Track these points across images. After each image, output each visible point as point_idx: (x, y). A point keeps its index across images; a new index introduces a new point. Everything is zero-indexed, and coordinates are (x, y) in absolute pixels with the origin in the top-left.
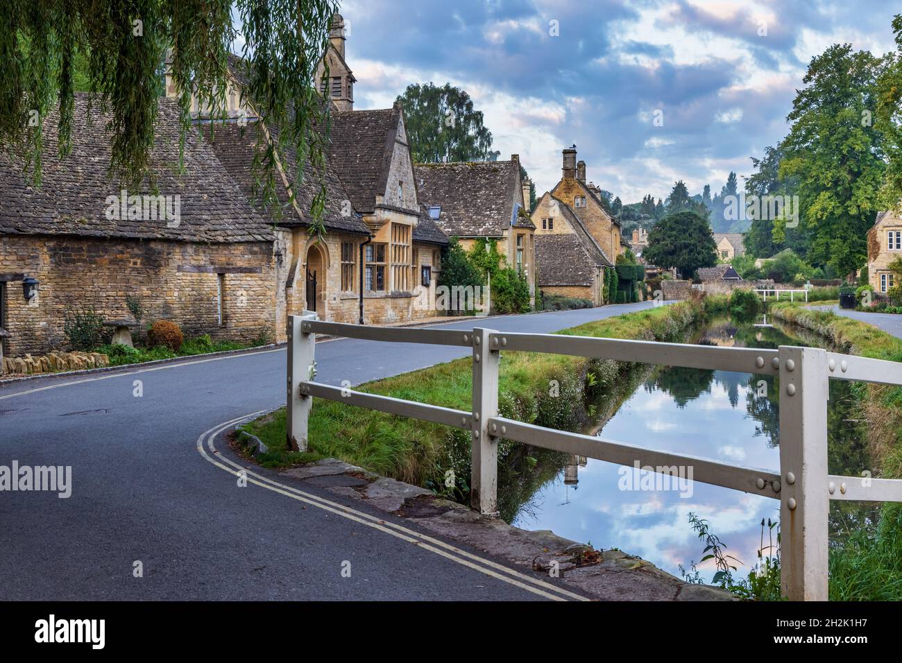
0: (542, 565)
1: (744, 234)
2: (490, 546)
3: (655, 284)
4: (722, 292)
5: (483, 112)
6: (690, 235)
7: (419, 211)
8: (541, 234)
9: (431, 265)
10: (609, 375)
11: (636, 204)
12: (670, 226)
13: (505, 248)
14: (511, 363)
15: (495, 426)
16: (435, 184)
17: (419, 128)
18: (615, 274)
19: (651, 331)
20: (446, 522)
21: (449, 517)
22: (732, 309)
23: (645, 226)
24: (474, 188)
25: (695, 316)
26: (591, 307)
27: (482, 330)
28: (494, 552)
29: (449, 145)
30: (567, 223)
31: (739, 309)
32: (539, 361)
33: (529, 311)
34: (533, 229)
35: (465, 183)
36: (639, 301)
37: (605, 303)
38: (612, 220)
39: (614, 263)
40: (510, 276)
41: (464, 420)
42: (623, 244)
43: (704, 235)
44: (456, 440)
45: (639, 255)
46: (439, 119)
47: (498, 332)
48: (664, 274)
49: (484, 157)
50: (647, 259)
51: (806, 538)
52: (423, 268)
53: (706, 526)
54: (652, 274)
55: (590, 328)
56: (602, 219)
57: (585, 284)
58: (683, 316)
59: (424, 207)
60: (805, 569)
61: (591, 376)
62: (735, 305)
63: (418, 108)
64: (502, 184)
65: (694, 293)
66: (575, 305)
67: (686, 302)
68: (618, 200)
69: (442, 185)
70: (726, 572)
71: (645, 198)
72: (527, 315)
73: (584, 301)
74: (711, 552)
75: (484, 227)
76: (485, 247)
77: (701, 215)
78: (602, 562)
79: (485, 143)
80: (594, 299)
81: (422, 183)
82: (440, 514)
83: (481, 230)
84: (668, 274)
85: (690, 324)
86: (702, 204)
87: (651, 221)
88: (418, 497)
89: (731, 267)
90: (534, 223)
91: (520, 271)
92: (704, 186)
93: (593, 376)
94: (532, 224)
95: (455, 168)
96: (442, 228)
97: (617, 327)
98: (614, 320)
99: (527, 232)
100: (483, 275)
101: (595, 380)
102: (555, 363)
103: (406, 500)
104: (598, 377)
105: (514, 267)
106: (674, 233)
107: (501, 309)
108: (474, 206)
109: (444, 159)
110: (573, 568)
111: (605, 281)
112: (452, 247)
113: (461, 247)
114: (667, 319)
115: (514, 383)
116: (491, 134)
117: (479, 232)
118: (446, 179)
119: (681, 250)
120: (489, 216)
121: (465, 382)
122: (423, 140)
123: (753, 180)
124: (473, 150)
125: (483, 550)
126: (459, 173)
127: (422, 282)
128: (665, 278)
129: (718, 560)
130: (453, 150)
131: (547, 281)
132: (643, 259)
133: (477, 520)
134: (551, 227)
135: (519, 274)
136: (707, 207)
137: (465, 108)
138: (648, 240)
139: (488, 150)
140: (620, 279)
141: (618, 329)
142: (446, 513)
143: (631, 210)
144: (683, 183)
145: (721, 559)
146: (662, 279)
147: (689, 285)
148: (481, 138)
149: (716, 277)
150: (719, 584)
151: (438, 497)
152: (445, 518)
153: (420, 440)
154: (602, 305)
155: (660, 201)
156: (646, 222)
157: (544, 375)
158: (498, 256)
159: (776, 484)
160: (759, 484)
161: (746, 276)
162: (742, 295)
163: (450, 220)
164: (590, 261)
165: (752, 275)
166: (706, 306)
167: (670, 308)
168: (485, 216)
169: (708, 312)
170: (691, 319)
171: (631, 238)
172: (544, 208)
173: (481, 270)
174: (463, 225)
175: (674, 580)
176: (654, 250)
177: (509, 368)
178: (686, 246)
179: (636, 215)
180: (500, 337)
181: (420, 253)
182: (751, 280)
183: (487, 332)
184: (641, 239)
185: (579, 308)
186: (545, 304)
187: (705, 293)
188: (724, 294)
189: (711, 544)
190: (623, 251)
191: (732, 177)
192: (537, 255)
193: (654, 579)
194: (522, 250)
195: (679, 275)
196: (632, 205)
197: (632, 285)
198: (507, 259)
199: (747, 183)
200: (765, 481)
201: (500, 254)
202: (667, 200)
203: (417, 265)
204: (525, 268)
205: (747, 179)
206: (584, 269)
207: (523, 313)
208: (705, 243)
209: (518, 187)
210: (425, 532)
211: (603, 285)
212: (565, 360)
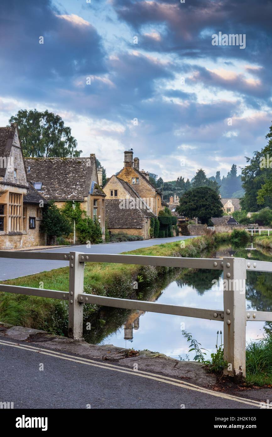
0: (107, 358)
1: (240, 199)
2: (79, 352)
3: (184, 227)
4: (226, 231)
5: (71, 128)
6: (206, 200)
7: (28, 186)
8: (109, 199)
9: (35, 216)
10: (152, 276)
11: (173, 181)
12: (194, 195)
13: (86, 207)
14: (90, 270)
15: (82, 298)
16: (38, 169)
17: (26, 135)
18: (158, 221)
19: (179, 253)
20: (54, 343)
21: (56, 341)
22: (232, 240)
23: (178, 194)
24: (65, 172)
25: (208, 244)
26: (142, 240)
27: (75, 253)
28: (81, 354)
29: (47, 146)
30: (127, 192)
31: (236, 240)
32: (107, 269)
33: (101, 242)
34: (105, 196)
35: (59, 170)
36: (173, 236)
37: (151, 238)
38: (156, 191)
39: (157, 215)
40: (88, 223)
41: (64, 295)
42: (163, 204)
43: (215, 199)
44: (56, 310)
45: (174, 210)
46: (41, 131)
47: (84, 253)
48: (189, 221)
49: (71, 154)
50: (179, 213)
51: (235, 336)
52: (30, 218)
53: (191, 336)
54: (182, 221)
55: (140, 251)
56: (150, 190)
57: (138, 227)
58: (200, 244)
59: (31, 183)
60: (234, 349)
61: (140, 278)
62: (234, 238)
63: (26, 124)
64: (84, 170)
65: (208, 232)
66: (132, 239)
67: (202, 237)
68: (161, 179)
69: (43, 170)
70: (201, 356)
71: (178, 179)
72: (100, 245)
73: (137, 237)
74: (193, 347)
75: (71, 195)
76: (72, 206)
77: (213, 188)
78: (139, 355)
79: (72, 145)
80: (144, 236)
81: (29, 169)
82: (51, 340)
83: (69, 196)
84: (192, 221)
85: (205, 249)
86: (215, 182)
87: (182, 191)
88: (37, 334)
89: (232, 217)
90: (105, 193)
91: (95, 220)
92: (216, 172)
93: (141, 277)
94: (104, 193)
95: (52, 160)
96: (43, 195)
97: (158, 251)
98: (156, 247)
99: (101, 198)
100: (71, 222)
101: (142, 279)
102: (117, 270)
103: (30, 335)
104: (145, 277)
105: (91, 217)
106: (196, 198)
107: (83, 241)
108: (65, 182)
109: (45, 155)
110: (124, 358)
111: (151, 225)
112: (51, 206)
113: (56, 206)
114: (190, 246)
115: (92, 281)
116: (76, 140)
117: (68, 198)
118: (46, 167)
119: (200, 207)
120: (75, 189)
121: (61, 281)
122: (29, 143)
123: (246, 169)
124: (64, 149)
125: (75, 354)
126: (55, 163)
127: (30, 226)
128: (190, 223)
129: (197, 350)
130: (50, 149)
131: (113, 225)
132: (176, 213)
133: (72, 342)
134: (116, 195)
135: (95, 221)
136: (218, 184)
137: (58, 125)
138: (180, 202)
139: (74, 149)
140: (161, 224)
141: (158, 252)
142: (54, 340)
143: (169, 185)
144: (203, 170)
145: (198, 350)
146: (188, 224)
147: (205, 227)
148: (69, 143)
149: (223, 223)
150: (197, 361)
151: (49, 334)
152: (54, 342)
153: (35, 309)
154: (149, 239)
155: (188, 180)
156: (179, 192)
157: (110, 277)
158: (81, 211)
159: (222, 315)
160: (215, 315)
161: (241, 222)
162: (238, 232)
163: (49, 190)
164: (141, 214)
165: (246, 221)
166: (216, 239)
167: (192, 240)
168: (72, 189)
169: (217, 242)
170: (205, 246)
171: (169, 201)
172: (112, 184)
173: (69, 219)
174: (57, 193)
175: (175, 360)
176: (183, 208)
177: (88, 273)
178: (204, 206)
179: (173, 188)
180: (85, 256)
181: (28, 210)
182: (244, 224)
183: (77, 254)
184: (175, 202)
185: (134, 240)
186: (111, 238)
187: (215, 231)
188: (227, 232)
189: (193, 343)
190: (163, 208)
191: (234, 168)
192: (107, 211)
193: (165, 360)
194: (97, 208)
195: (200, 222)
196: (170, 182)
197: (169, 228)
198: (87, 213)
199: (243, 171)
200: (217, 314)
201: (82, 210)
202: (193, 179)
203: (26, 216)
204: (99, 218)
205: (242, 169)
206: (138, 219)
207: (97, 243)
208: (215, 204)
209: (94, 172)
210: (43, 348)
211: (150, 228)
212: (123, 268)
